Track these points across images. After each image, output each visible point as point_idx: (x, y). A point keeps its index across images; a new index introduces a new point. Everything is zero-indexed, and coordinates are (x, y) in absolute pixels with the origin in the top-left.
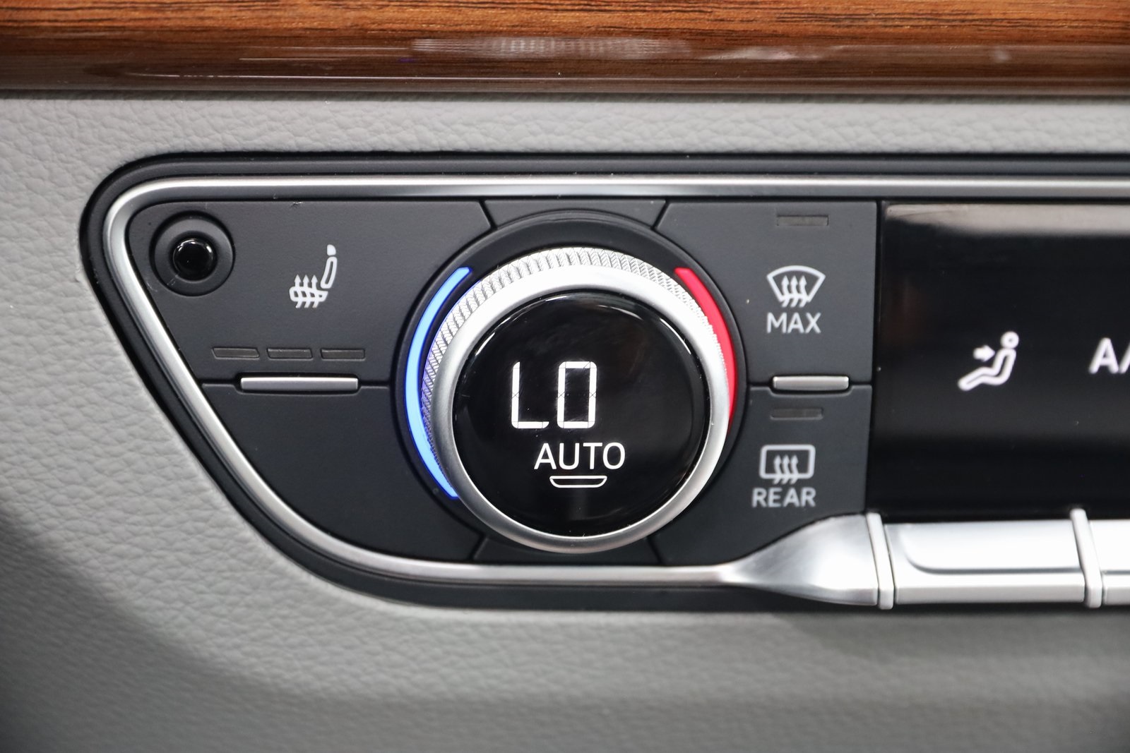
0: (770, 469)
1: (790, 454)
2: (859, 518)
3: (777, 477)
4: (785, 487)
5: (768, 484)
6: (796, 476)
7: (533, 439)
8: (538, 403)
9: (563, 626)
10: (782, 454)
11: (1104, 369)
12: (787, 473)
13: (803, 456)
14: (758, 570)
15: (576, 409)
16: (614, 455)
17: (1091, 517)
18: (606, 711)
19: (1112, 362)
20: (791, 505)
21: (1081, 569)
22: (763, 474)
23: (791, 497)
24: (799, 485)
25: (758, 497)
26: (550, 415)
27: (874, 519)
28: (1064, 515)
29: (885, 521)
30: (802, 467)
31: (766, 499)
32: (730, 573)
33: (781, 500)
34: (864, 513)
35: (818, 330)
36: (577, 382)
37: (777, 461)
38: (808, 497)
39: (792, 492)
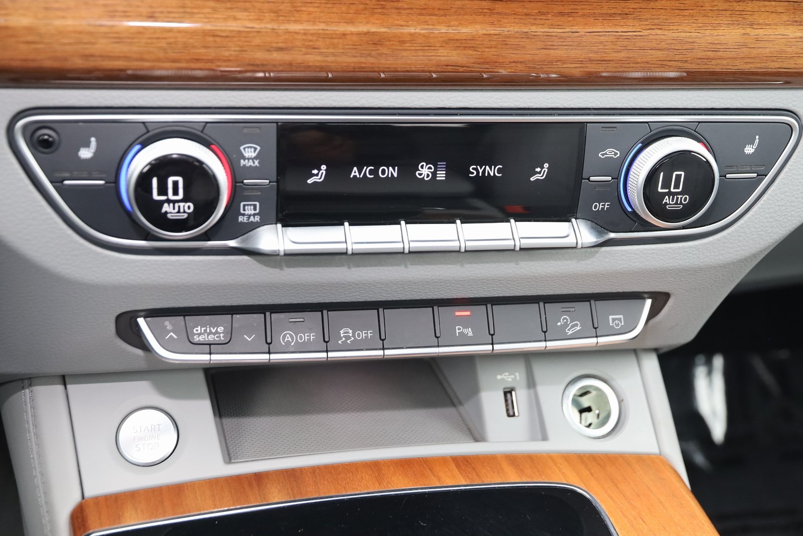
0: (244, 210)
1: (251, 205)
2: (274, 225)
3: (247, 212)
4: (250, 216)
5: (244, 215)
6: (253, 212)
7: (161, 203)
8: (163, 190)
9: (178, 261)
10: (248, 205)
11: (355, 176)
12: (250, 211)
13: (255, 206)
14: (243, 241)
15: (176, 192)
16: (189, 207)
17: (350, 225)
18: (195, 287)
19: (357, 174)
20: (252, 222)
21: (346, 242)
22: (242, 211)
23: (252, 219)
24: (254, 215)
25: (241, 219)
26: (166, 194)
27: (279, 226)
28: (343, 224)
29: (283, 226)
30: (255, 209)
31: (243, 219)
32: (232, 243)
33: (248, 220)
34: (276, 224)
35: (258, 165)
36: (175, 184)
37: (246, 207)
38: (257, 219)
39: (252, 217)
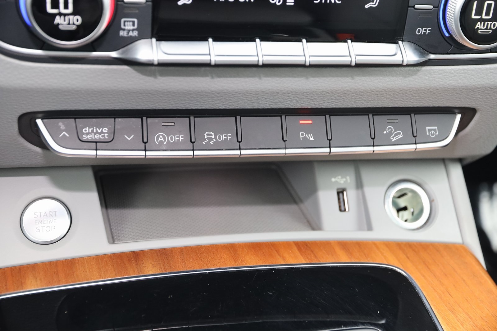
0: (125, 25)
1: (130, 21)
2: (149, 40)
3: (127, 28)
4: (129, 31)
5: (124, 30)
6: (132, 28)
7: (54, 16)
8: (55, 4)
9: (69, 69)
10: (128, 21)
12: (129, 26)
13: (133, 22)
14: (123, 53)
16: (78, 20)
17: (214, 40)
18: (83, 92)
20: (131, 36)
21: (210, 55)
22: (122, 27)
23: (131, 34)
24: (133, 30)
25: (122, 33)
27: (154, 40)
28: (206, 40)
29: (157, 40)
30: (134, 25)
31: (124, 34)
32: (114, 54)
33: (128, 34)
34: (151, 38)
37: (126, 23)
38: (135, 33)
39: (131, 32)
